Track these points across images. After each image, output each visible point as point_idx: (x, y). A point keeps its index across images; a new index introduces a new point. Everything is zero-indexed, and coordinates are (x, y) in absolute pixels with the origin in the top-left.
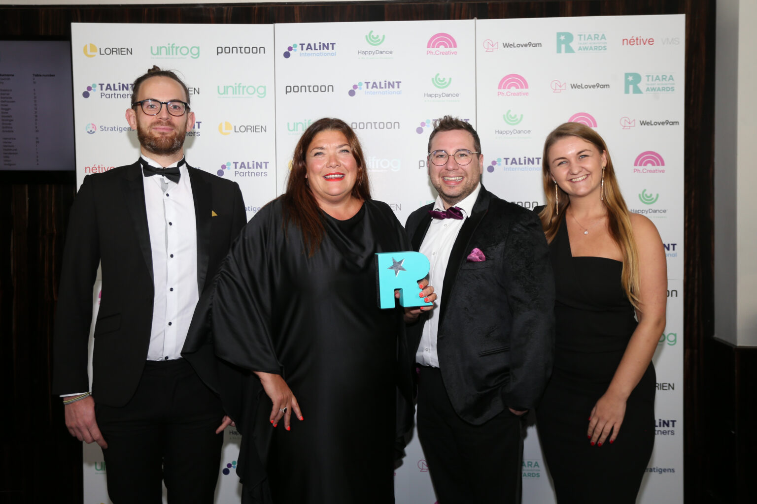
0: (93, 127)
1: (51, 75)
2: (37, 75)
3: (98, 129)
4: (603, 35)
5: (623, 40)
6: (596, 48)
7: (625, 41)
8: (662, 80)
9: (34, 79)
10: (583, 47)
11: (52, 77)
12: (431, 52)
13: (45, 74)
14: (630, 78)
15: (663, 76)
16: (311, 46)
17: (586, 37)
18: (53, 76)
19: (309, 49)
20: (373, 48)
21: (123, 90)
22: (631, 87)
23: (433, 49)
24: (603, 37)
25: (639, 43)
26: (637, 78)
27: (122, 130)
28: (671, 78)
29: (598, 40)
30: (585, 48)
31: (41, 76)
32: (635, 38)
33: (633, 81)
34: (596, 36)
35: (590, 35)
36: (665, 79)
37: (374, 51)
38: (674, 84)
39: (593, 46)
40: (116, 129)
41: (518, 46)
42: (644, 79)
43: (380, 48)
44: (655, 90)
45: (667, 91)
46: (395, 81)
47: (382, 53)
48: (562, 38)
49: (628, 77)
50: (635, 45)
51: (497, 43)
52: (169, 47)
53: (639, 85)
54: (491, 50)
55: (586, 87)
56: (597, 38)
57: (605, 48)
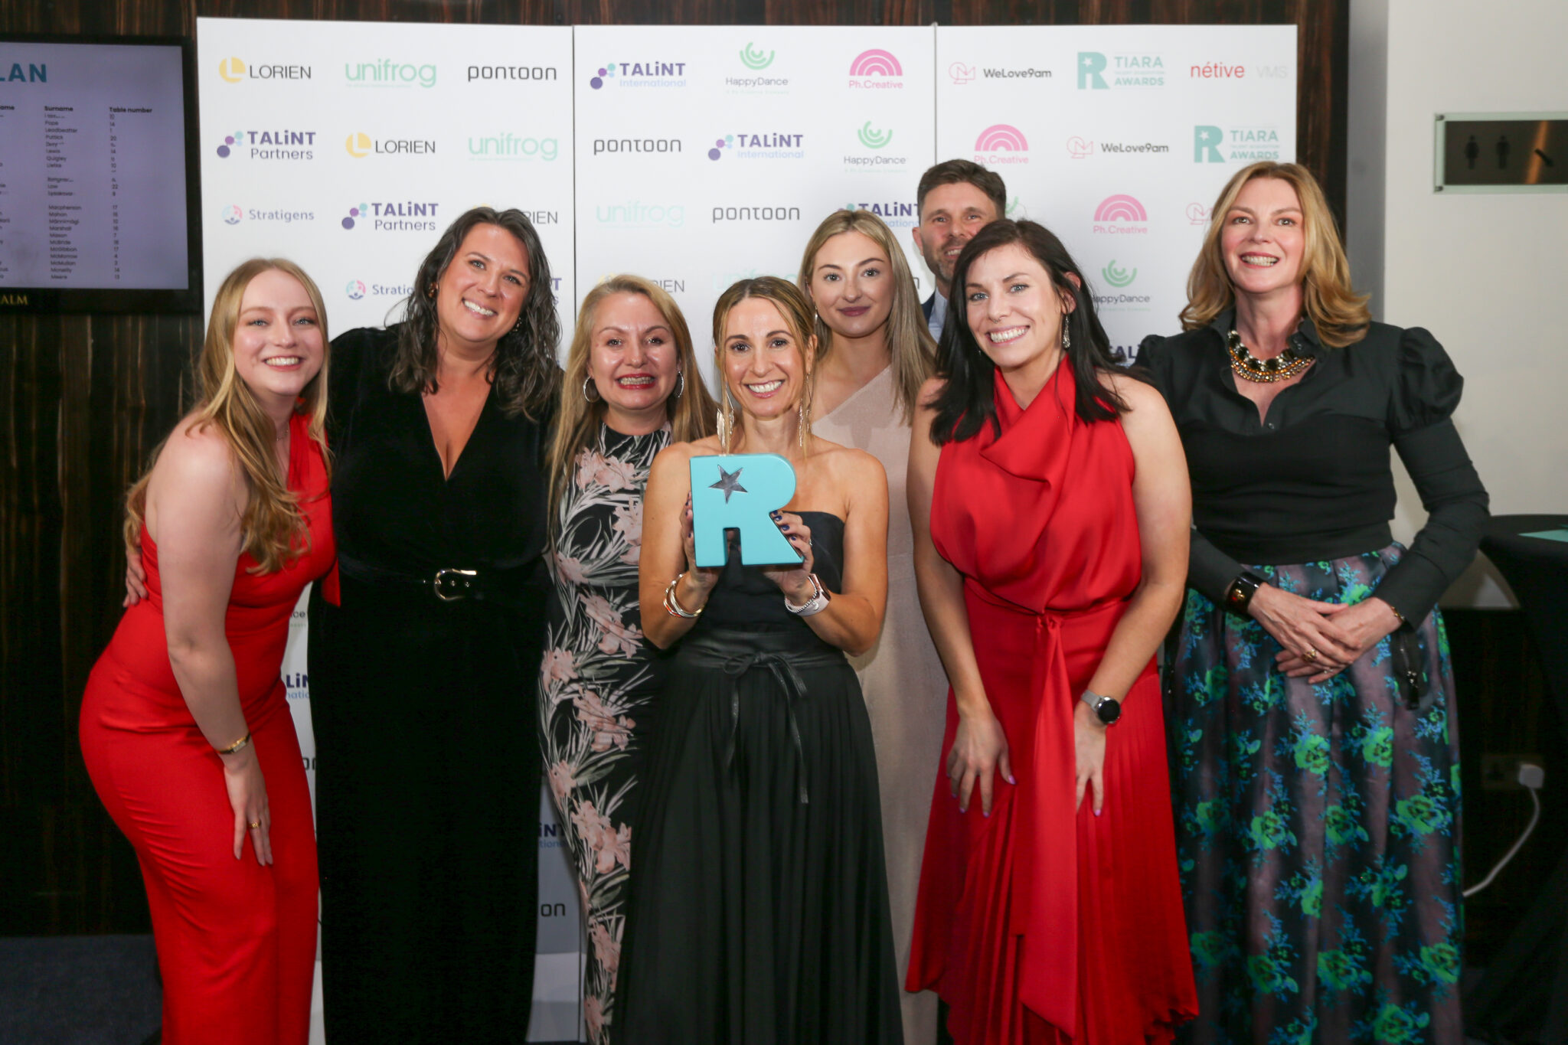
0: (236, 212)
1: (143, 111)
2: (117, 110)
3: (246, 215)
4: (1158, 59)
5: (1193, 68)
6: (1146, 81)
7: (1196, 70)
8: (1258, 140)
9: (112, 117)
10: (1123, 79)
11: (146, 113)
12: (856, 83)
13: (134, 107)
14: (1204, 135)
15: (1259, 132)
16: (640, 69)
17: (1130, 61)
18: (149, 111)
19: (638, 72)
20: (754, 75)
21: (293, 143)
22: (1205, 151)
23: (861, 77)
24: (1158, 62)
25: (1218, 74)
26: (1216, 134)
27: (290, 218)
28: (1273, 136)
29: (1149, 66)
30: (1128, 82)
31: (125, 110)
32: (1212, 65)
33: (1208, 141)
34: (1146, 60)
35: (1135, 59)
36: (1263, 137)
37: (755, 78)
38: (1277, 146)
39: (1141, 77)
40: (279, 216)
41: (1011, 74)
42: (1227, 137)
43: (766, 73)
44: (1246, 157)
46: (792, 134)
47: (769, 82)
48: (1088, 62)
49: (1200, 133)
50: (1213, 77)
51: (974, 68)
52: (379, 66)
53: (1219, 148)
54: (964, 81)
55: (1129, 149)
56: (1148, 64)
57: (1161, 82)
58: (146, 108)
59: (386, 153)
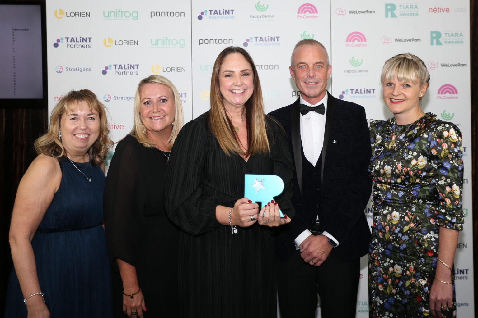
0: (61, 68)
1: (26, 30)
2: (15, 30)
3: (65, 70)
4: (416, 6)
5: (429, 9)
6: (411, 14)
7: (431, 10)
8: (455, 36)
9: (13, 32)
11: (26, 31)
13: (22, 28)
14: (434, 35)
15: (456, 33)
16: (217, 12)
17: (405, 7)
18: (28, 30)
19: (216, 13)
20: (260, 14)
21: (83, 42)
22: (435, 41)
23: (302, 14)
24: (416, 7)
25: (439, 11)
26: (439, 35)
27: (82, 71)
28: (461, 35)
29: (412, 9)
30: (404, 15)
31: (18, 30)
32: (437, 8)
33: (436, 37)
35: (407, 6)
36: (457, 35)
37: (261, 15)
38: (463, 39)
39: (409, 13)
40: (78, 70)
41: (359, 12)
42: (443, 35)
43: (265, 13)
44: (450, 43)
45: (459, 43)
46: (275, 36)
47: (266, 17)
48: (389, 7)
49: (433, 34)
50: (437, 12)
51: (345, 10)
52: (116, 12)
53: (440, 40)
54: (341, 15)
55: (405, 40)
56: (412, 7)
57: (417, 14)
58: (27, 29)
59: (119, 45)
